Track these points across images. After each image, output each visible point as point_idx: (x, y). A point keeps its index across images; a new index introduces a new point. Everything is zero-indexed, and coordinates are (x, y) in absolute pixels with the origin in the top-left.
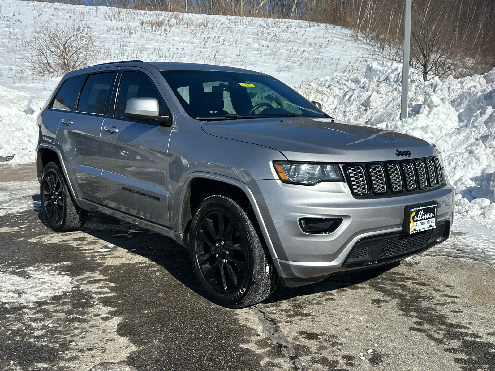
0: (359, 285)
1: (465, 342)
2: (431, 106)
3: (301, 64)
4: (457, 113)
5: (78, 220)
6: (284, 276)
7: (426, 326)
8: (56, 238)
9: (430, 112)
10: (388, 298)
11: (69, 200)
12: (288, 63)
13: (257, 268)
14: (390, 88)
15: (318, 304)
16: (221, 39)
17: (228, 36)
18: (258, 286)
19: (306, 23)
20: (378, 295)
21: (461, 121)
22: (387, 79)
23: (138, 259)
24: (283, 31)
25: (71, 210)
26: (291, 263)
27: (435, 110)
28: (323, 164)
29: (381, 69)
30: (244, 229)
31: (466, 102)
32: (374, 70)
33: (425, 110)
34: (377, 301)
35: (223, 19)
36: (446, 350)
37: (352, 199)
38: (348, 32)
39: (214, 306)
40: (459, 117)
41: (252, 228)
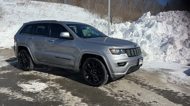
0: (122, 79)
1: (154, 89)
2: (116, 32)
3: (71, 18)
4: (122, 34)
5: (33, 67)
6: (112, 77)
7: (144, 87)
8: (27, 73)
9: (116, 33)
10: (131, 81)
11: (31, 61)
12: (68, 18)
13: (106, 76)
14: (102, 27)
15: (116, 84)
16: (45, 9)
17: (47, 8)
18: (105, 80)
19: (70, 6)
20: (129, 81)
21: (123, 36)
22: (101, 24)
23: (59, 77)
24: (64, 8)
25: (32, 64)
26: (115, 74)
27: (117, 33)
28: (120, 49)
29: (98, 21)
30: (101, 66)
31: (124, 31)
32: (96, 21)
33: (115, 33)
34: (129, 82)
35: (44, 3)
36: (152, 91)
37: (128, 58)
38: (83, 9)
39: (92, 87)
40: (123, 35)
41: (104, 66)
